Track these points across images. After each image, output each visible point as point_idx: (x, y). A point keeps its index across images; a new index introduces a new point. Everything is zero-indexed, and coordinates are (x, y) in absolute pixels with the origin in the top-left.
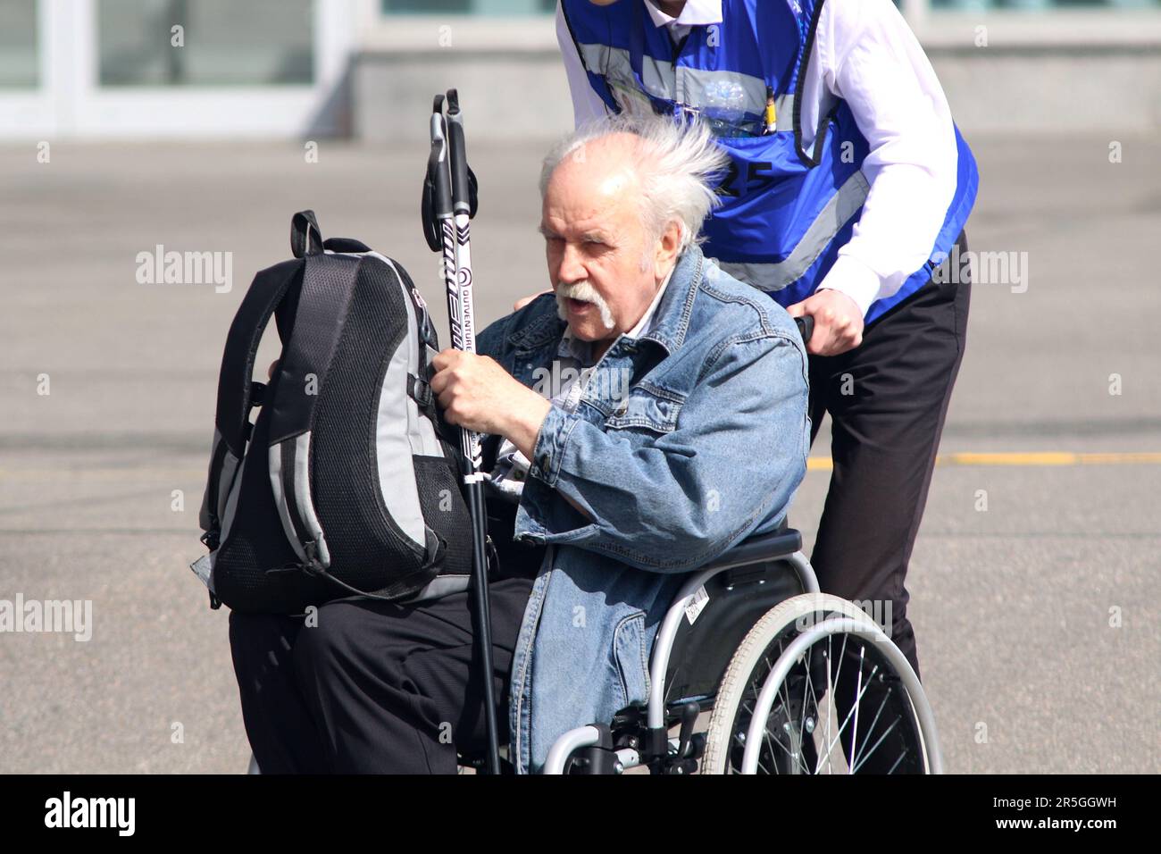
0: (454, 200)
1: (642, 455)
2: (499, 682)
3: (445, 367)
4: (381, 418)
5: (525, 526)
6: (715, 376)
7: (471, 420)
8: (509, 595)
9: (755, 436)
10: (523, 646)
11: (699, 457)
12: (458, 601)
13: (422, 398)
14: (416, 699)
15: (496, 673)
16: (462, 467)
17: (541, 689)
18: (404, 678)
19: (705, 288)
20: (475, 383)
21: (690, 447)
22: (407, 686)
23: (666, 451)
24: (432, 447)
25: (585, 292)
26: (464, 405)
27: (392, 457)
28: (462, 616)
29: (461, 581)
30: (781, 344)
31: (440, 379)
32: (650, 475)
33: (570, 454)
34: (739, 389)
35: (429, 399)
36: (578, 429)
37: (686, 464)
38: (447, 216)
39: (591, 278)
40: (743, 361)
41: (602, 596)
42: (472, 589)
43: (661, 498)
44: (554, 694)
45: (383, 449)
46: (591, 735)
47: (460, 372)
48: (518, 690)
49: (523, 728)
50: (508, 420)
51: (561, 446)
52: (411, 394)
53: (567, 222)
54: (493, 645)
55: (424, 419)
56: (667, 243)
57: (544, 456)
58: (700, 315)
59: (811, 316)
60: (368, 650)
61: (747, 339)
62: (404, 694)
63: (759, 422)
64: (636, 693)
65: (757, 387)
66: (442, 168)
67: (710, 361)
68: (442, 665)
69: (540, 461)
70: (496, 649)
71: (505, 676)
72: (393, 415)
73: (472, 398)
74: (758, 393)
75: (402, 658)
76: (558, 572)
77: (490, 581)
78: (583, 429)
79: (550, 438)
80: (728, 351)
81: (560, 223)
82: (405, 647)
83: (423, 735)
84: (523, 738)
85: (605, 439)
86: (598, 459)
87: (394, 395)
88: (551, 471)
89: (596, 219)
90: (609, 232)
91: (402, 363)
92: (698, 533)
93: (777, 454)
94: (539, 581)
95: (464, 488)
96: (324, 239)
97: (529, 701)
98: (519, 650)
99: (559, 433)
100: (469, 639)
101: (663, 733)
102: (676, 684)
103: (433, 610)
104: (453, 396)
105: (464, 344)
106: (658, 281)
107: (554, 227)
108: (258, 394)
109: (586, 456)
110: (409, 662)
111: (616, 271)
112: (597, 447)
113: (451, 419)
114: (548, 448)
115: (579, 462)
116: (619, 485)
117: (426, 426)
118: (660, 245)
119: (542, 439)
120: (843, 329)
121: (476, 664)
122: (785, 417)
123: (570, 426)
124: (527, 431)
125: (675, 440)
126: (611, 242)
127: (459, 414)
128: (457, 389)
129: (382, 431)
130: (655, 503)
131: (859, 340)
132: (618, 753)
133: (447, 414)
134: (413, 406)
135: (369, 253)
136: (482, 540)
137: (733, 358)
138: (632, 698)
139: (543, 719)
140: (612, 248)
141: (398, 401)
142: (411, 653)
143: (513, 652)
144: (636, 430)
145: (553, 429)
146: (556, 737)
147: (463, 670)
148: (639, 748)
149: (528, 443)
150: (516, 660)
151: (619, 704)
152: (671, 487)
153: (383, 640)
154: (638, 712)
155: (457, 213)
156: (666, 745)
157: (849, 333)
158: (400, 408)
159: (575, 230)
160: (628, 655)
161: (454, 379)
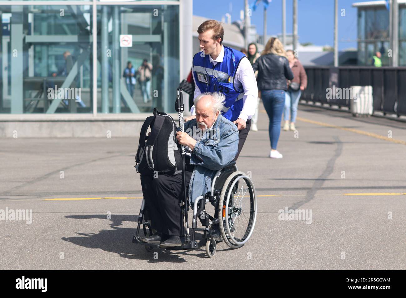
0: (181, 105)
1: (212, 150)
2: (187, 188)
3: (179, 134)
4: (169, 144)
5: (191, 162)
6: (224, 137)
7: (183, 144)
8: (189, 173)
9: (230, 147)
10: (191, 182)
11: (222, 151)
12: (180, 174)
13: (175, 140)
14: (173, 191)
15: (186, 187)
16: (181, 152)
17: (194, 189)
18: (171, 188)
19: (222, 120)
20: (184, 137)
21: (220, 149)
22: (172, 189)
23: (216, 150)
24: (177, 149)
25: (203, 123)
26: (182, 141)
27: (170, 151)
28: (181, 177)
29: (181, 171)
30: (235, 132)
31: (178, 136)
32: (213, 154)
33: (200, 150)
34: (228, 139)
35: (176, 140)
36: (201, 146)
37: (219, 152)
38: (180, 108)
39: (204, 121)
40: (229, 134)
41: (203, 175)
42: (183, 173)
43: (215, 159)
44: (196, 190)
45: (169, 149)
46: (202, 197)
47: (181, 136)
48: (190, 190)
49: (190, 196)
50: (189, 144)
51: (198, 149)
52: (174, 140)
53: (201, 112)
54: (186, 182)
55: (176, 144)
56: (217, 115)
57: (195, 150)
58: (221, 125)
59: (237, 123)
60: (166, 183)
61: (230, 131)
62: (171, 191)
63: (231, 145)
64: (209, 190)
65: (232, 139)
66: (179, 100)
67: (223, 134)
68: (177, 186)
69: (194, 151)
70: (186, 183)
71: (188, 187)
72: (171, 144)
73: (183, 140)
74: (231, 140)
75: (171, 185)
76: (197, 170)
77: (186, 171)
78: (202, 146)
79: (196, 147)
80: (227, 133)
81: (199, 112)
82: (172, 183)
83: (174, 198)
84: (190, 198)
85: (206, 147)
86: (204, 152)
87: (171, 140)
88: (196, 153)
89: (205, 112)
90: (207, 114)
91: (172, 135)
92: (221, 165)
93: (234, 150)
94: (194, 171)
95: (182, 155)
96: (159, 112)
97: (192, 191)
98: (190, 183)
99: (198, 146)
100: (182, 181)
101: (213, 197)
102: (216, 188)
103: (177, 176)
104: (180, 140)
105: (182, 130)
106: (215, 121)
107: (198, 112)
108: (147, 138)
109: (203, 151)
110: (172, 185)
111: (209, 120)
112: (204, 149)
113: (180, 143)
114: (196, 149)
115: (201, 152)
116: (208, 156)
117: (176, 145)
118: (215, 115)
119: (195, 147)
120: (243, 126)
121: (183, 185)
122: (235, 144)
123: (200, 145)
124: (192, 146)
125: (217, 148)
126: (208, 115)
127: (181, 143)
128: (181, 139)
129: (169, 146)
130: (214, 160)
131: (245, 127)
132: (206, 200)
133: (179, 143)
134: (174, 142)
135: (167, 115)
136: (184, 164)
137: (227, 134)
138: (209, 191)
139: (194, 194)
140: (208, 116)
141: (171, 141)
142: (173, 183)
143: (189, 183)
144: (210, 146)
145: (197, 146)
146: (196, 198)
147: (181, 186)
148: (209, 199)
149: (192, 148)
150: (190, 185)
151: (206, 192)
152: (216, 157)
153: (168, 182)
154: (209, 193)
155: (181, 108)
156: (214, 198)
157: (244, 126)
158: (172, 142)
159: (202, 113)
160: (208, 184)
161: (180, 137)
